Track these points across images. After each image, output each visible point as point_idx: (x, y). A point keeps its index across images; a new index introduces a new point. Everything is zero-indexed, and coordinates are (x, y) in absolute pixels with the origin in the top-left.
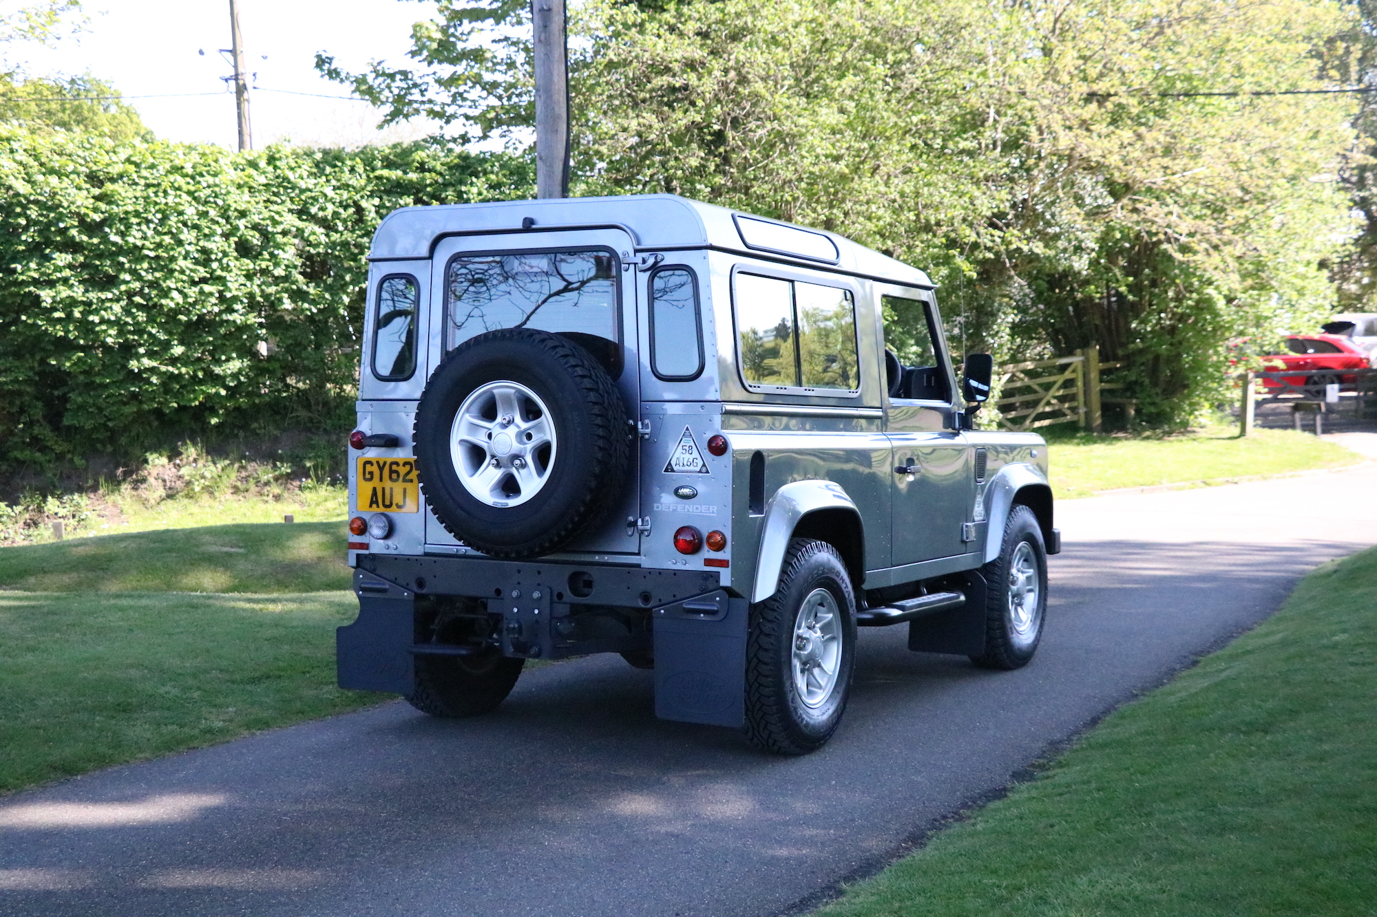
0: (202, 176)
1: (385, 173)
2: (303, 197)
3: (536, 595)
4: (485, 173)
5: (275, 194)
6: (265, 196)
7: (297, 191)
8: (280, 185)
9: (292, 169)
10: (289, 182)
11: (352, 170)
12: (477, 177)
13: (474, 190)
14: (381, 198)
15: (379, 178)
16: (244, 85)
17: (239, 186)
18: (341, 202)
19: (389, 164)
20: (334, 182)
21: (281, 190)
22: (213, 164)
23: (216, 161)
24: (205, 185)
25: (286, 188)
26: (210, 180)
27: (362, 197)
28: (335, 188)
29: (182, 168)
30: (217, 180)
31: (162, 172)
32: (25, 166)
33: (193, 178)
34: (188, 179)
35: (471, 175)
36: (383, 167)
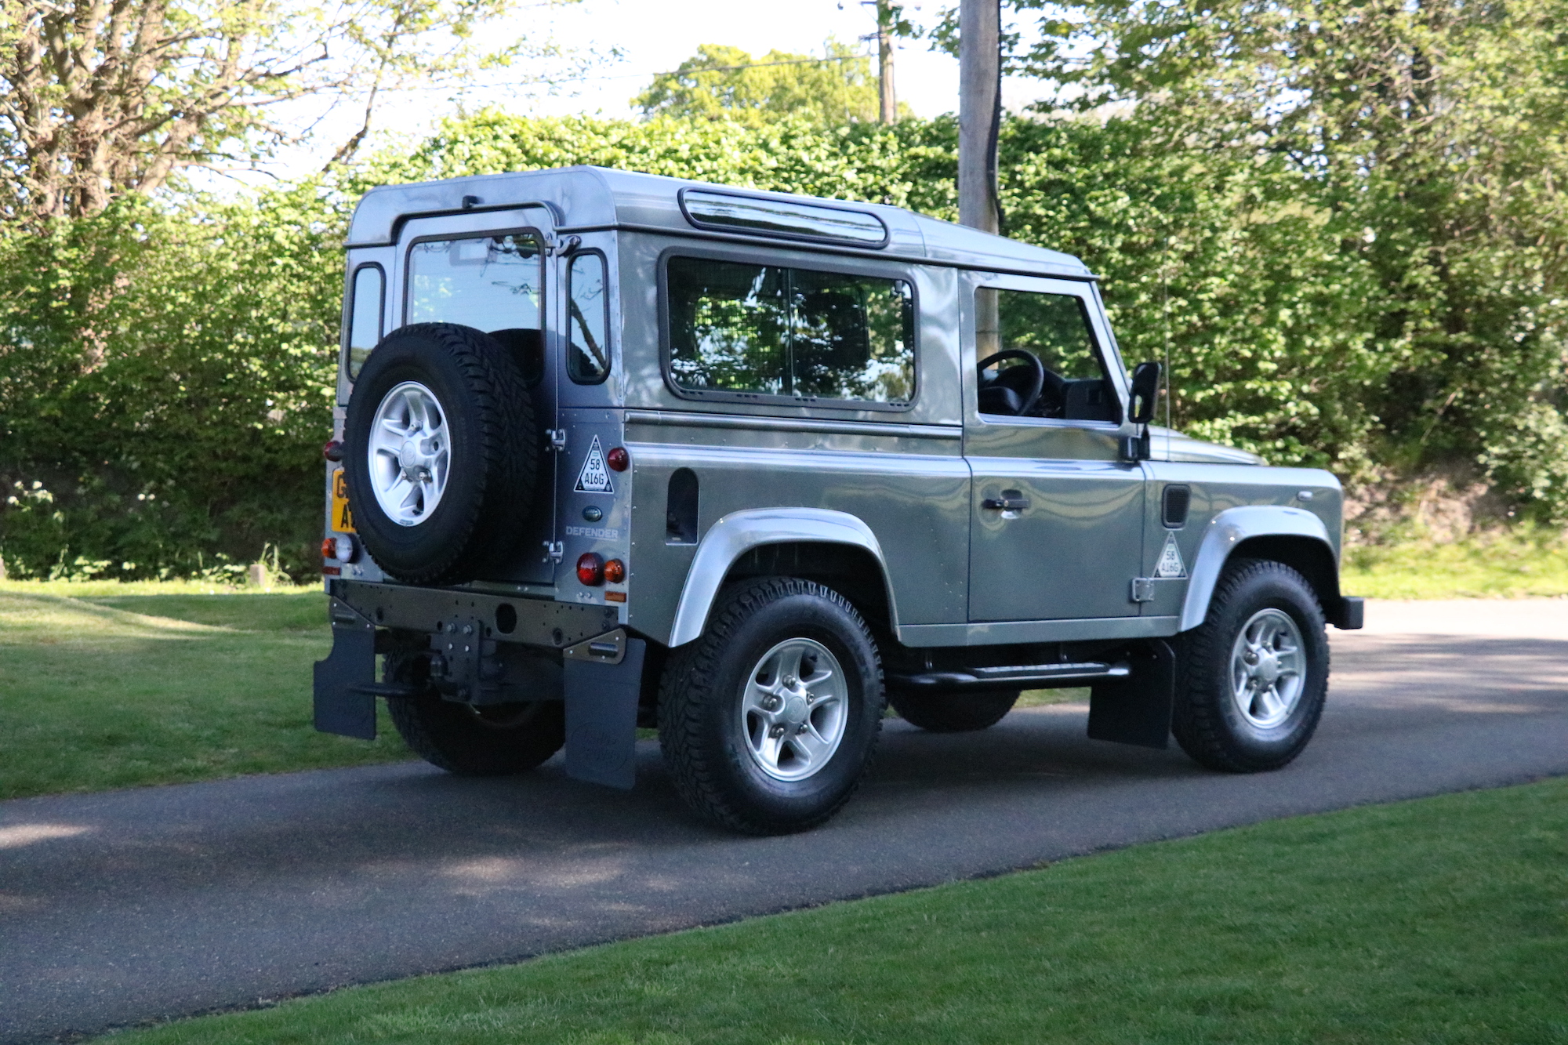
0: (698, 159)
1: (922, 150)
2: (818, 183)
3: (466, 630)
4: (1048, 146)
5: (787, 181)
6: (773, 183)
7: (812, 176)
8: (792, 169)
9: (807, 149)
10: (803, 165)
11: (884, 148)
12: (1037, 152)
13: (1031, 169)
14: (915, 183)
15: (916, 157)
16: (888, 45)
17: (742, 172)
18: (865, 189)
19: (930, 139)
20: (858, 164)
21: (793, 174)
22: (712, 145)
23: (718, 142)
24: (700, 170)
25: (798, 172)
26: (707, 164)
27: (892, 182)
28: (860, 171)
29: (676, 151)
30: (715, 165)
31: (653, 156)
32: (508, 154)
33: (688, 162)
34: (683, 165)
35: (1028, 151)
36: (923, 142)
